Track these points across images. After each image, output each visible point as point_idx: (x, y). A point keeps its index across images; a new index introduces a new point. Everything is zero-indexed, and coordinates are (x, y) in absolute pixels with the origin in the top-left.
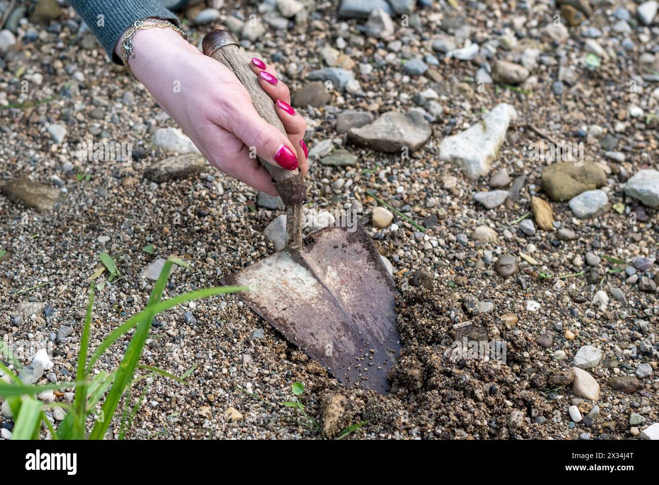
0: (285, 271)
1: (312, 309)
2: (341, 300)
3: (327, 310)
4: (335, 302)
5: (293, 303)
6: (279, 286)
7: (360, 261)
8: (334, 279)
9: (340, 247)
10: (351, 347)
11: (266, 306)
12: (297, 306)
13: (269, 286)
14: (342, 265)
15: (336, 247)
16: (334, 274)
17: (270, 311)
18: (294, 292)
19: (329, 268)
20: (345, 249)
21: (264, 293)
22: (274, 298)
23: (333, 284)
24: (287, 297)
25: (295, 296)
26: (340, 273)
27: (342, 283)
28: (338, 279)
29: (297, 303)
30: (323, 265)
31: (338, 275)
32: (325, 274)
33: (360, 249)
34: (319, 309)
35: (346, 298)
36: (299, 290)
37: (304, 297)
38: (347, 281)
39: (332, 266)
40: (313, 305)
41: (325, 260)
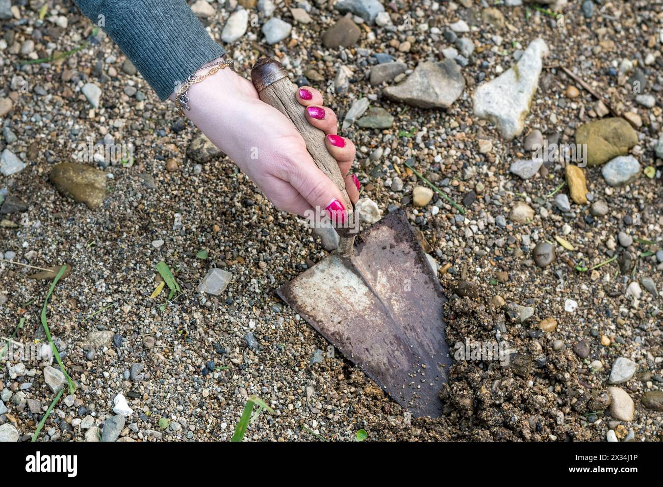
0: (337, 278)
1: (366, 322)
2: (392, 310)
3: (379, 322)
4: (386, 312)
5: (348, 314)
6: (333, 295)
7: (408, 264)
8: (384, 286)
9: (388, 248)
10: (405, 364)
11: (322, 319)
12: (352, 319)
13: (324, 296)
14: (391, 269)
15: (384, 248)
16: (384, 280)
17: (326, 325)
18: (348, 303)
19: (379, 273)
20: (392, 250)
21: (320, 305)
22: (329, 310)
23: (383, 291)
24: (341, 308)
25: (348, 307)
26: (390, 278)
27: (392, 290)
28: (388, 286)
29: (351, 315)
30: (373, 269)
31: (388, 281)
32: (375, 280)
33: (407, 250)
34: (372, 321)
35: (396, 308)
36: (352, 300)
37: (357, 308)
38: (396, 287)
39: (382, 270)
40: (366, 317)
41: (374, 263)
